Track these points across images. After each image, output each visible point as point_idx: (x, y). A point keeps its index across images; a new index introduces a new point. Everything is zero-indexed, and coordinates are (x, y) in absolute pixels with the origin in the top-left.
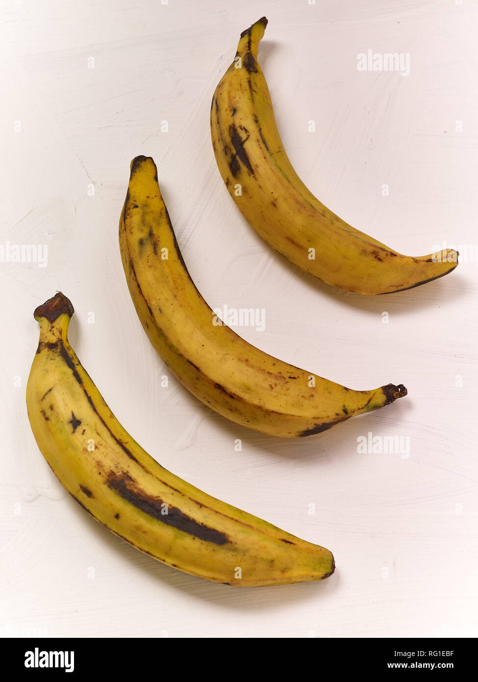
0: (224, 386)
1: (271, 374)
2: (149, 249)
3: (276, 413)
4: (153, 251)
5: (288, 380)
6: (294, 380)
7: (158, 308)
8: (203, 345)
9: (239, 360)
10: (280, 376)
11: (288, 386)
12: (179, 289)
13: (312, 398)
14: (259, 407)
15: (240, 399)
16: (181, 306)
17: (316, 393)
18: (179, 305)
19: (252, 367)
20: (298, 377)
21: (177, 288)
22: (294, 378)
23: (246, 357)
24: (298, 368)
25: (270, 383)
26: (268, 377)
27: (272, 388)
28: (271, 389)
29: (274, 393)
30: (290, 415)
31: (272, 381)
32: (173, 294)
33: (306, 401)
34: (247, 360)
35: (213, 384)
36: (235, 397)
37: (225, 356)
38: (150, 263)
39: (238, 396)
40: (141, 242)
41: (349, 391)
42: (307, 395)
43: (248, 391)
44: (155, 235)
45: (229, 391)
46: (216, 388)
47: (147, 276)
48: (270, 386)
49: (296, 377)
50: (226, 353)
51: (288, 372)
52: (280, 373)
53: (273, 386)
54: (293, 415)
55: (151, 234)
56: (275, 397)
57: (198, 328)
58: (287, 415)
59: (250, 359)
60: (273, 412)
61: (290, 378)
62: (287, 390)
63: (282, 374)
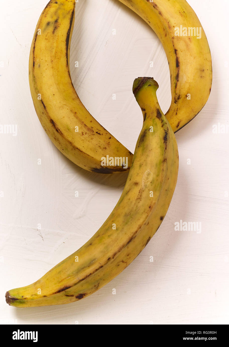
0: (55, 123)
1: (86, 126)
2: (51, 29)
3: (79, 150)
5: (95, 133)
6: (99, 135)
7: (39, 64)
8: (54, 95)
9: (71, 111)
10: (91, 130)
11: (93, 137)
12: (56, 58)
13: (104, 149)
14: (70, 143)
15: (61, 134)
16: (52, 68)
17: (109, 147)
19: (77, 118)
20: (102, 134)
21: (56, 57)
22: (100, 134)
23: (76, 111)
24: (105, 129)
25: (83, 131)
26: (83, 127)
27: (83, 134)
28: (81, 135)
29: (83, 138)
30: (86, 154)
31: (85, 130)
32: (51, 60)
33: (100, 150)
34: (76, 113)
35: (50, 119)
36: (59, 131)
37: (65, 106)
38: (47, 37)
39: (61, 132)
40: (48, 24)
41: (131, 155)
42: (102, 147)
43: (68, 131)
44: (58, 22)
45: (57, 126)
46: (51, 122)
47: (42, 44)
48: (82, 133)
49: (101, 133)
50: (65, 104)
51: (97, 129)
52: (92, 128)
53: (84, 134)
54: (88, 155)
55: (56, 21)
56: (83, 140)
57: (56, 84)
58: (85, 153)
59: (78, 113)
60: (77, 148)
61: (97, 133)
62: (91, 139)
63: (93, 129)
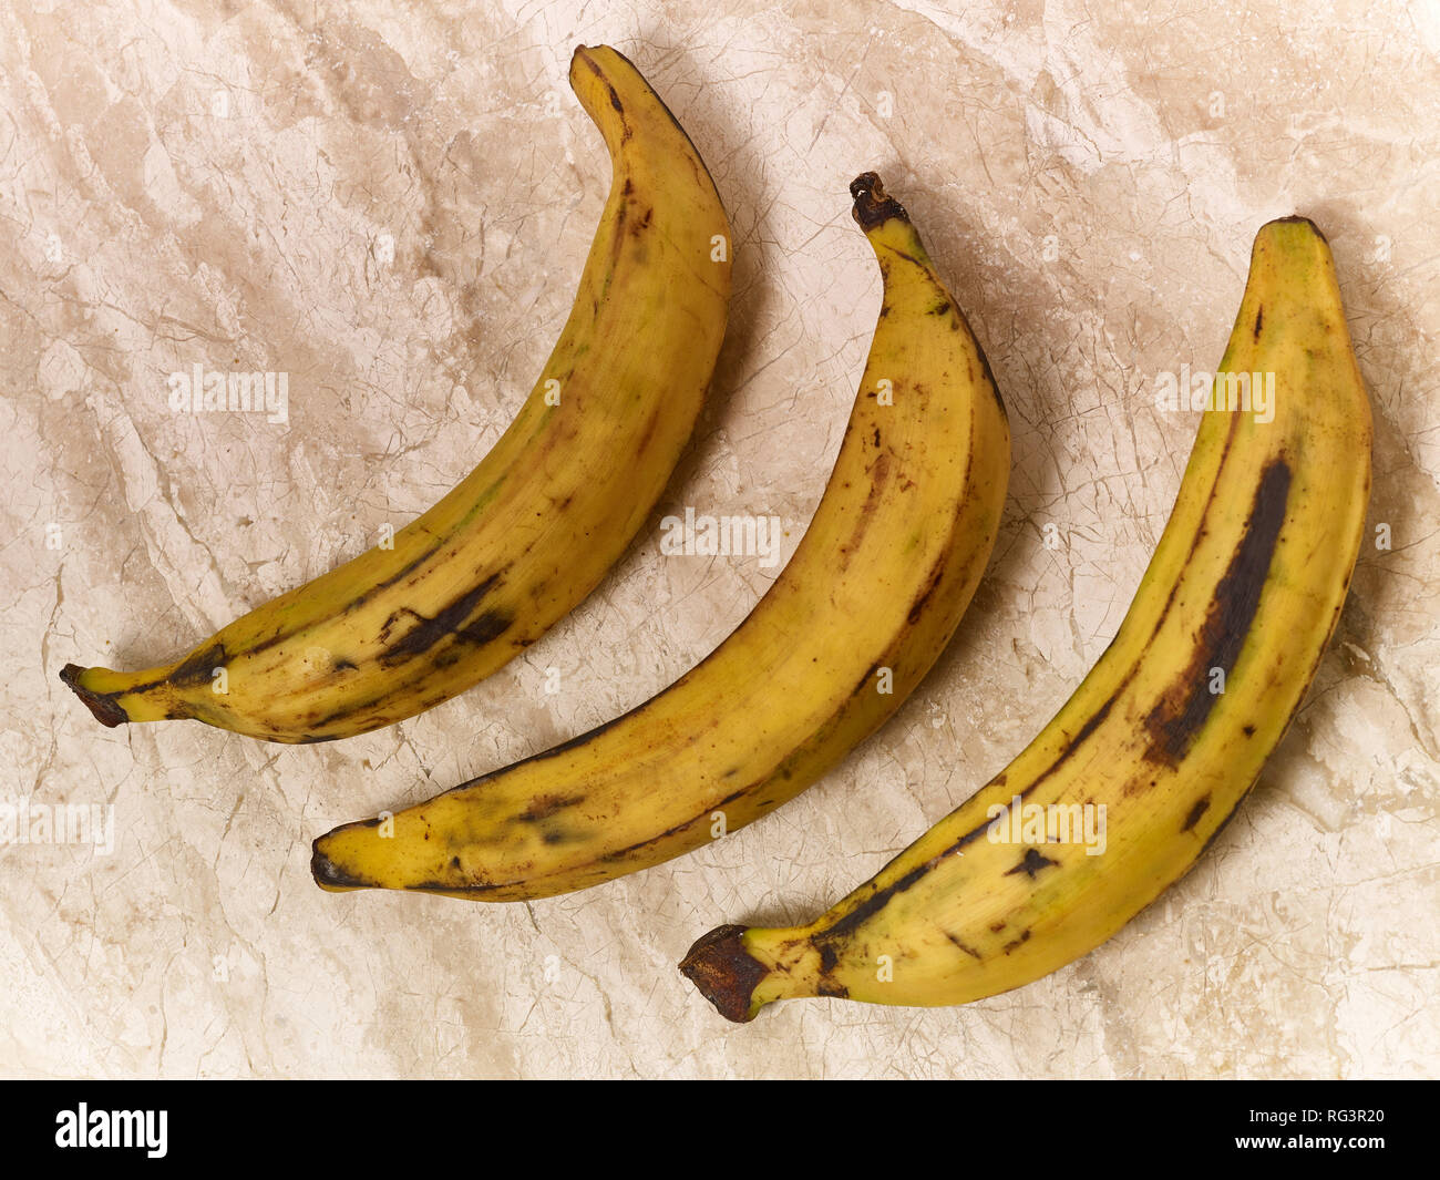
0: (912, 600)
1: (873, 490)
2: (570, 819)
3: (969, 470)
4: (573, 808)
5: (882, 448)
6: (882, 434)
7: (726, 780)
8: (815, 660)
9: (844, 570)
10: (879, 472)
11: (900, 450)
12: (671, 733)
13: (923, 390)
14: (959, 513)
15: (942, 560)
16: (715, 724)
17: (907, 380)
18: (713, 729)
19: (858, 537)
20: (873, 425)
21: (669, 737)
22: (877, 434)
23: (834, 554)
24: (850, 428)
25: (898, 490)
26: (884, 497)
27: (909, 484)
28: (913, 488)
29: (922, 480)
30: (971, 438)
31: (891, 483)
32: (687, 746)
33: (934, 401)
34: (843, 551)
35: (910, 627)
36: (937, 572)
37: (837, 603)
38: (609, 812)
39: (937, 565)
40: (553, 839)
41: (888, 305)
42: (918, 401)
43: (921, 541)
44: (529, 808)
45: (924, 588)
46: (919, 618)
47: (643, 816)
48: (904, 489)
49: (873, 431)
50: (829, 603)
51: (864, 451)
52: (868, 469)
53: (904, 482)
54: (972, 431)
55: (529, 818)
56: (930, 474)
57: (771, 677)
58: (972, 445)
59: (841, 542)
60: (967, 478)
61: (877, 444)
62: (910, 448)
63: (870, 464)
